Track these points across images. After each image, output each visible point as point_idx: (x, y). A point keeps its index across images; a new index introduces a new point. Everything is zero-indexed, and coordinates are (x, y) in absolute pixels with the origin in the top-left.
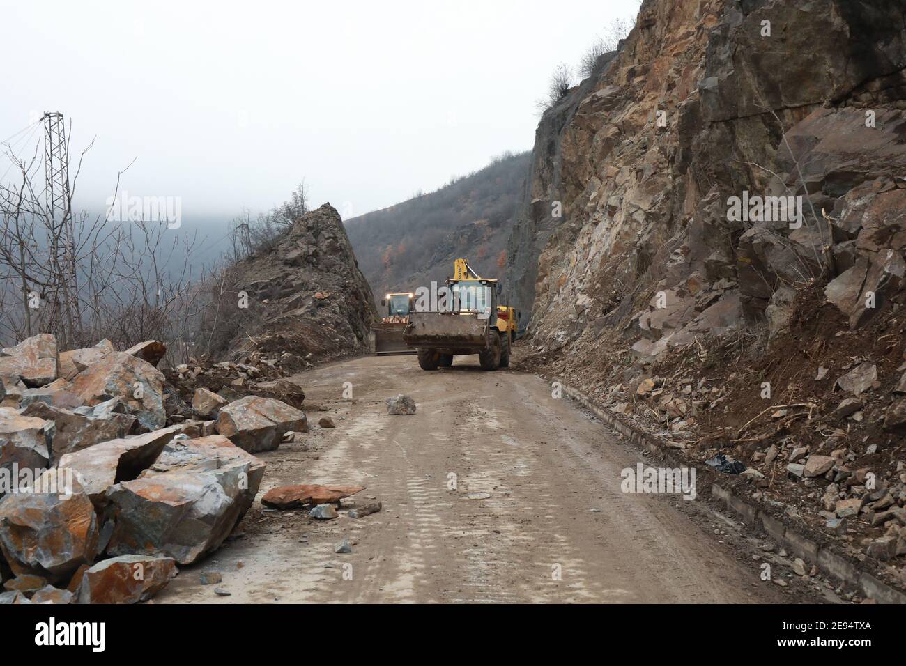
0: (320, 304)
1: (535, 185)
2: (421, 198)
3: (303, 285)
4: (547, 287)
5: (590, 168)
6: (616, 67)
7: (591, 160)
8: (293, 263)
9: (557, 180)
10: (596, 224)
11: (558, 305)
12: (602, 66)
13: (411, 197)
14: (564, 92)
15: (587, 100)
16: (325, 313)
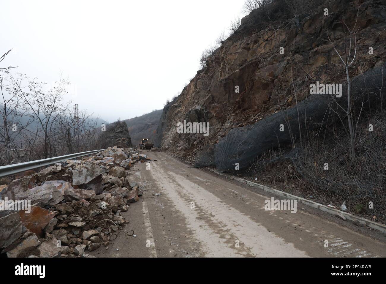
0: (123, 140)
1: (162, 119)
2: (137, 117)
3: (120, 137)
4: (164, 139)
5: (172, 117)
6: (178, 101)
7: (173, 116)
8: (118, 133)
9: (166, 118)
10: (173, 128)
11: (166, 142)
12: (175, 99)
13: (135, 117)
14: (168, 103)
15: (173, 106)
16: (124, 142)
